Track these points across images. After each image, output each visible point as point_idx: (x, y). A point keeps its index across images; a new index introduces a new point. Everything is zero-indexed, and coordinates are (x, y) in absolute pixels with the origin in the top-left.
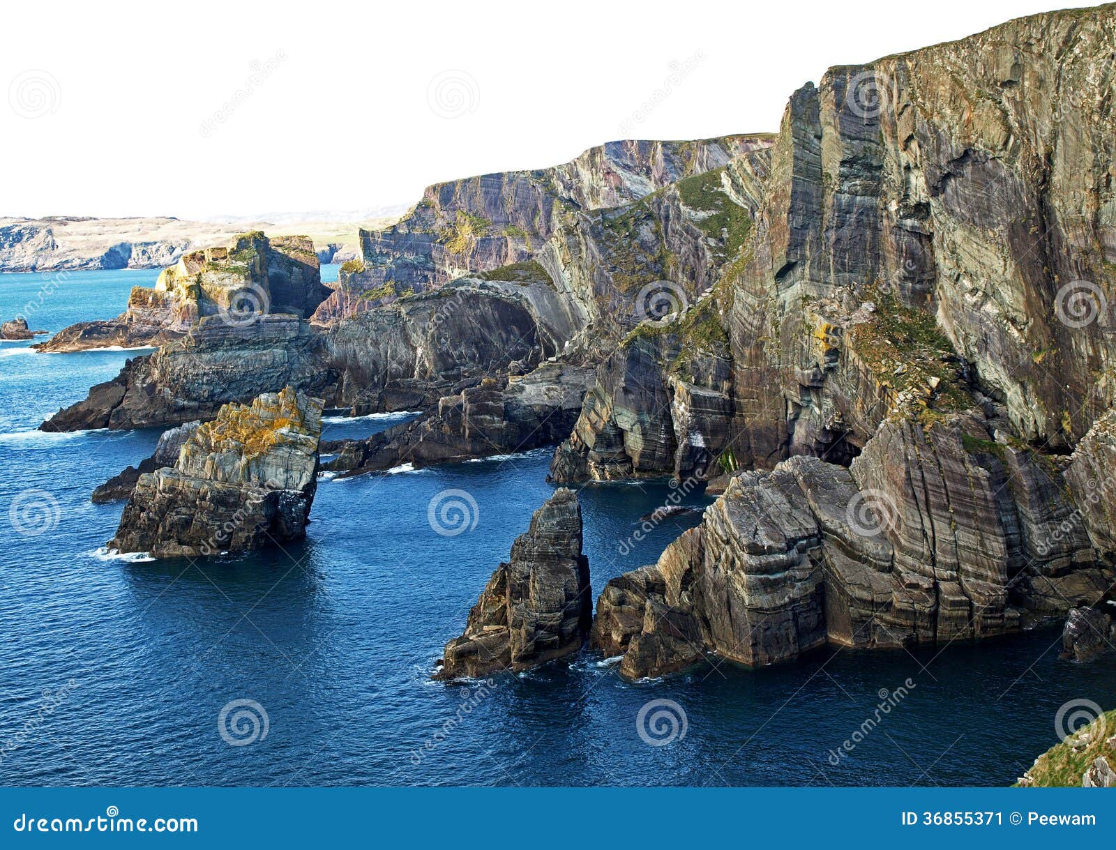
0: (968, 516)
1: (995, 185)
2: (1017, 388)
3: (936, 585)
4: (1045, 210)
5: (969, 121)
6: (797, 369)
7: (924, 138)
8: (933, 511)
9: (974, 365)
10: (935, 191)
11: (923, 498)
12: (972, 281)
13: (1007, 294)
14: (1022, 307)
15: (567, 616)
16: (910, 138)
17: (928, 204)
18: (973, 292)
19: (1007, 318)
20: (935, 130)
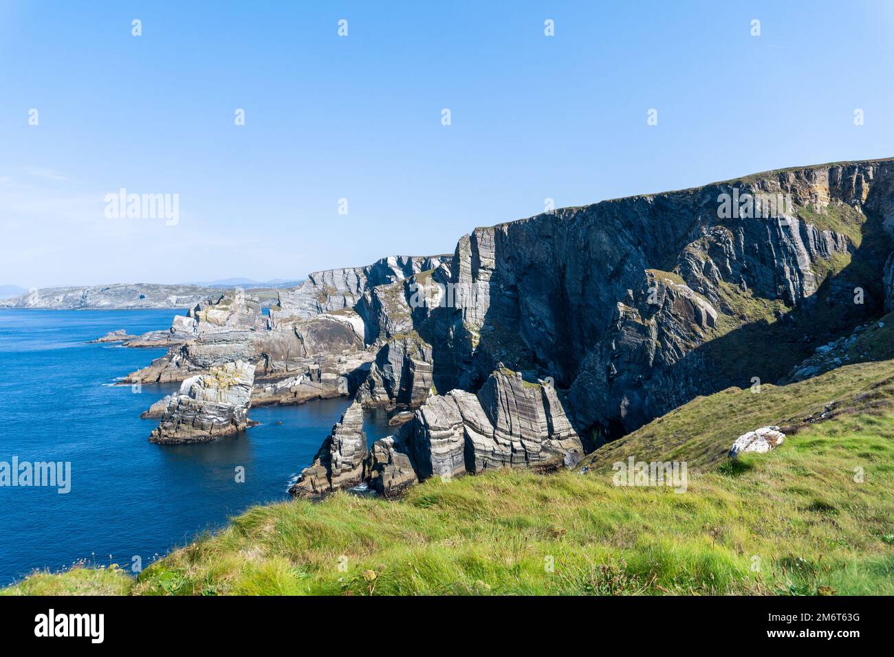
0: (525, 414)
1: (543, 278)
2: (552, 362)
3: (511, 443)
4: (563, 289)
5: (533, 251)
6: (461, 353)
7: (514, 258)
8: (510, 412)
9: (535, 353)
10: (518, 280)
11: (507, 407)
12: (533, 317)
13: (547, 323)
14: (553, 329)
15: (355, 458)
16: (509, 258)
17: (516, 286)
18: (535, 322)
19: (548, 333)
20: (519, 254)
